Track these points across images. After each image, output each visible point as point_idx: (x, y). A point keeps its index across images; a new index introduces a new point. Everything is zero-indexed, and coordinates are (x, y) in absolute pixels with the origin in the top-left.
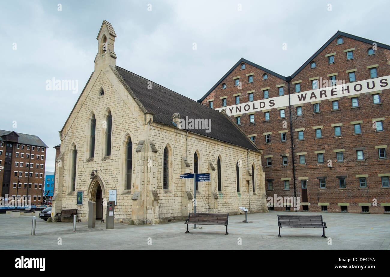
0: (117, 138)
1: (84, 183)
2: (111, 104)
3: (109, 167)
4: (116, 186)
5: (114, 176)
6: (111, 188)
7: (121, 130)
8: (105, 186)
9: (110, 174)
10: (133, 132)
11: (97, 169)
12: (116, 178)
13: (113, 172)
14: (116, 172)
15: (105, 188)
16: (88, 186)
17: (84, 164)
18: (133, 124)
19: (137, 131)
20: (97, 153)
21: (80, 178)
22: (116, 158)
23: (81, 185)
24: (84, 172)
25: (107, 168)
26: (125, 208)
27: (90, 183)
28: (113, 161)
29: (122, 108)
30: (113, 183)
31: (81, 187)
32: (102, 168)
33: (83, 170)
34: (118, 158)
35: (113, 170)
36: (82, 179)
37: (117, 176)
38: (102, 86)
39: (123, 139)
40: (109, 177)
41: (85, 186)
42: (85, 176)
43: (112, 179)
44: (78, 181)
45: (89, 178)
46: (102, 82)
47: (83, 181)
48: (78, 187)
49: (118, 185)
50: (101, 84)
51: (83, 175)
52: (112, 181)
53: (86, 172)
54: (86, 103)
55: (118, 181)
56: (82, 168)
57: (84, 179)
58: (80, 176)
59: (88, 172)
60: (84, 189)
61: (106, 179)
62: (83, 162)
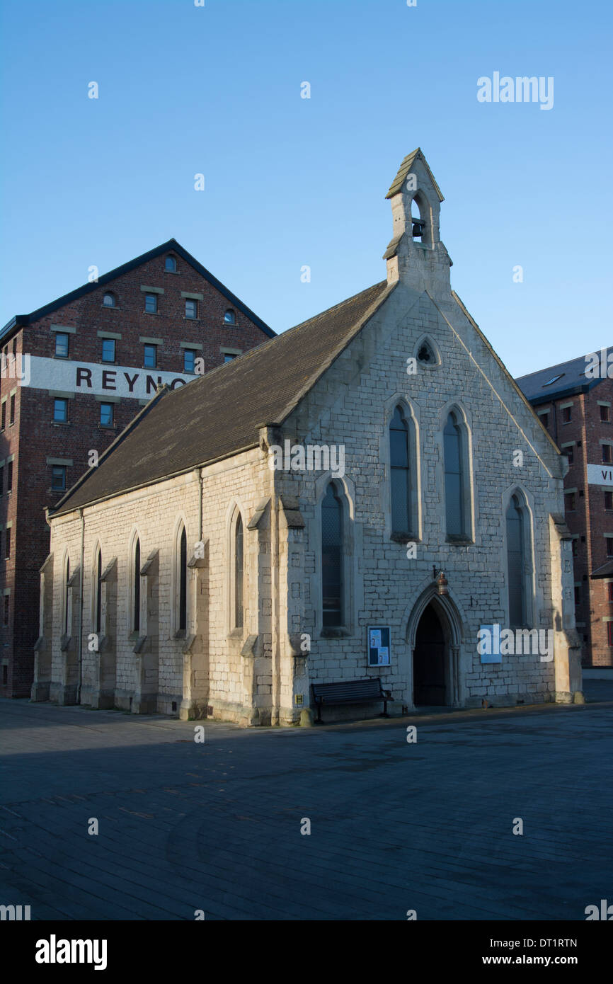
0: (490, 495)
1: (388, 602)
2: (463, 399)
3: (473, 566)
4: (495, 616)
5: (489, 591)
6: (481, 619)
7: (498, 476)
8: (462, 613)
9: (477, 585)
10: (530, 488)
11: (434, 566)
12: (496, 597)
13: (483, 580)
14: (493, 580)
15: (464, 620)
16: (408, 613)
17: (386, 547)
19: (541, 489)
21: (372, 589)
22: (490, 544)
23: (380, 608)
24: (390, 572)
25: (466, 568)
26: (522, 668)
27: (411, 606)
28: (481, 550)
30: (486, 608)
31: (378, 615)
32: (450, 566)
33: (383, 564)
34: (496, 544)
35: (486, 574)
36: (379, 589)
37: (495, 590)
38: (429, 336)
39: (506, 500)
40: (474, 590)
41: (393, 611)
42: (392, 583)
43: (483, 596)
44: (368, 596)
45: (409, 589)
46: (427, 324)
47: (386, 597)
48: (367, 614)
49: (501, 614)
50: (427, 330)
51: (383, 580)
52: (484, 602)
53: (395, 572)
54: (378, 367)
55: (499, 603)
56: (378, 559)
57: (389, 590)
58: (371, 581)
59: (401, 572)
60: (390, 622)
61: (465, 597)
62: (379, 540)
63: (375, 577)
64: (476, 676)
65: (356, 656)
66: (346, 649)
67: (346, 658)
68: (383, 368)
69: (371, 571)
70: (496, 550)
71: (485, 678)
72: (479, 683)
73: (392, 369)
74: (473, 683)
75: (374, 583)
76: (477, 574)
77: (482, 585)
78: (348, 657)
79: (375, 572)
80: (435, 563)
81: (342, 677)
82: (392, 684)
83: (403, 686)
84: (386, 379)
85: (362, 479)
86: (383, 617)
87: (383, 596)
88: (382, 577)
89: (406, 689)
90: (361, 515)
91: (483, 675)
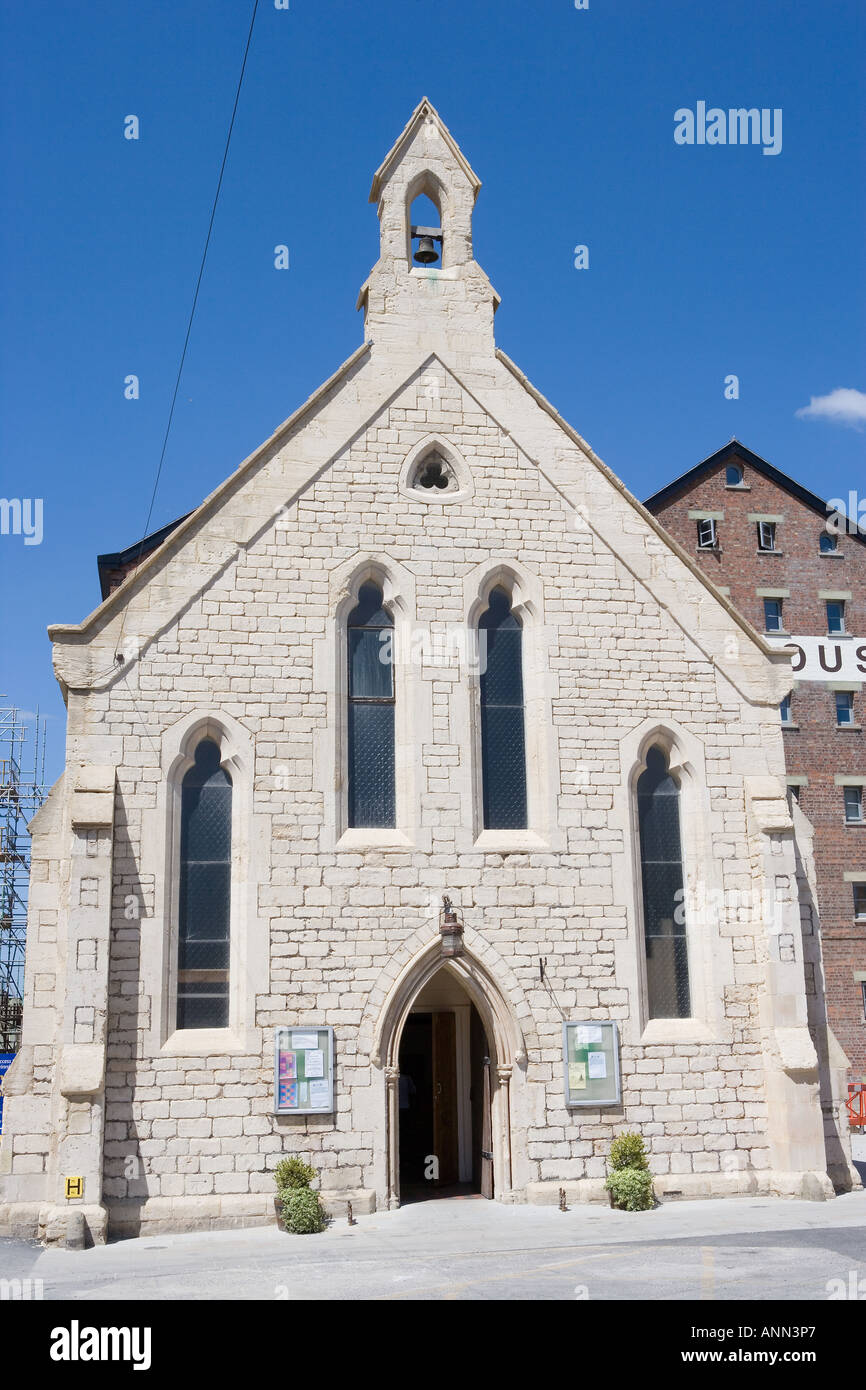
0: (589, 744)
1: (328, 975)
2: (522, 554)
3: (545, 895)
4: (605, 1001)
7: (611, 703)
8: (515, 996)
9: (558, 935)
10: (695, 728)
12: (607, 959)
13: (572, 923)
14: (597, 923)
18: (691, 685)
19: (719, 728)
20: (440, 809)
21: (292, 948)
22: (591, 847)
23: (308, 987)
24: (335, 912)
25: (527, 900)
28: (565, 860)
29: (607, 595)
30: (582, 983)
31: (302, 1002)
32: (486, 897)
33: (317, 896)
34: (605, 847)
35: (578, 910)
36: (304, 950)
37: (604, 946)
38: (440, 439)
39: (630, 757)
40: (547, 948)
41: (341, 994)
42: (341, 936)
43: (570, 959)
44: (277, 963)
45: (380, 947)
46: (435, 417)
47: (326, 964)
48: (277, 1002)
49: (620, 997)
50: (439, 428)
51: (318, 930)
52: (575, 971)
53: (347, 911)
54: (316, 506)
55: (613, 973)
56: (306, 887)
57: (331, 950)
58: (288, 932)
59: (361, 912)
60: (333, 1017)
61: (526, 961)
62: (311, 847)
63: (300, 924)
64: (556, 1134)
65: (248, 1091)
66: (221, 1077)
67: (220, 1095)
68: (328, 506)
69: (288, 912)
70: (606, 860)
71: (579, 1139)
72: (563, 1149)
73: (349, 506)
74: (544, 1150)
75: (294, 937)
76: (557, 912)
77: (569, 935)
78: (226, 1094)
79: (299, 912)
80: (446, 892)
81: (211, 1136)
82: (337, 1152)
83: (364, 1158)
84: (337, 528)
85: (272, 724)
86: (315, 1008)
87: (315, 962)
88: (317, 924)
89: (371, 1163)
90: (265, 796)
91: (573, 1133)
